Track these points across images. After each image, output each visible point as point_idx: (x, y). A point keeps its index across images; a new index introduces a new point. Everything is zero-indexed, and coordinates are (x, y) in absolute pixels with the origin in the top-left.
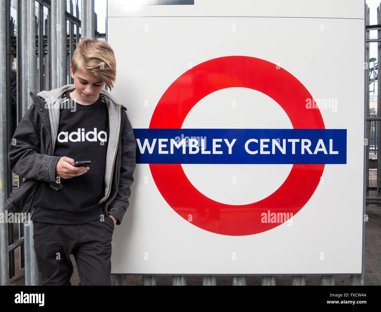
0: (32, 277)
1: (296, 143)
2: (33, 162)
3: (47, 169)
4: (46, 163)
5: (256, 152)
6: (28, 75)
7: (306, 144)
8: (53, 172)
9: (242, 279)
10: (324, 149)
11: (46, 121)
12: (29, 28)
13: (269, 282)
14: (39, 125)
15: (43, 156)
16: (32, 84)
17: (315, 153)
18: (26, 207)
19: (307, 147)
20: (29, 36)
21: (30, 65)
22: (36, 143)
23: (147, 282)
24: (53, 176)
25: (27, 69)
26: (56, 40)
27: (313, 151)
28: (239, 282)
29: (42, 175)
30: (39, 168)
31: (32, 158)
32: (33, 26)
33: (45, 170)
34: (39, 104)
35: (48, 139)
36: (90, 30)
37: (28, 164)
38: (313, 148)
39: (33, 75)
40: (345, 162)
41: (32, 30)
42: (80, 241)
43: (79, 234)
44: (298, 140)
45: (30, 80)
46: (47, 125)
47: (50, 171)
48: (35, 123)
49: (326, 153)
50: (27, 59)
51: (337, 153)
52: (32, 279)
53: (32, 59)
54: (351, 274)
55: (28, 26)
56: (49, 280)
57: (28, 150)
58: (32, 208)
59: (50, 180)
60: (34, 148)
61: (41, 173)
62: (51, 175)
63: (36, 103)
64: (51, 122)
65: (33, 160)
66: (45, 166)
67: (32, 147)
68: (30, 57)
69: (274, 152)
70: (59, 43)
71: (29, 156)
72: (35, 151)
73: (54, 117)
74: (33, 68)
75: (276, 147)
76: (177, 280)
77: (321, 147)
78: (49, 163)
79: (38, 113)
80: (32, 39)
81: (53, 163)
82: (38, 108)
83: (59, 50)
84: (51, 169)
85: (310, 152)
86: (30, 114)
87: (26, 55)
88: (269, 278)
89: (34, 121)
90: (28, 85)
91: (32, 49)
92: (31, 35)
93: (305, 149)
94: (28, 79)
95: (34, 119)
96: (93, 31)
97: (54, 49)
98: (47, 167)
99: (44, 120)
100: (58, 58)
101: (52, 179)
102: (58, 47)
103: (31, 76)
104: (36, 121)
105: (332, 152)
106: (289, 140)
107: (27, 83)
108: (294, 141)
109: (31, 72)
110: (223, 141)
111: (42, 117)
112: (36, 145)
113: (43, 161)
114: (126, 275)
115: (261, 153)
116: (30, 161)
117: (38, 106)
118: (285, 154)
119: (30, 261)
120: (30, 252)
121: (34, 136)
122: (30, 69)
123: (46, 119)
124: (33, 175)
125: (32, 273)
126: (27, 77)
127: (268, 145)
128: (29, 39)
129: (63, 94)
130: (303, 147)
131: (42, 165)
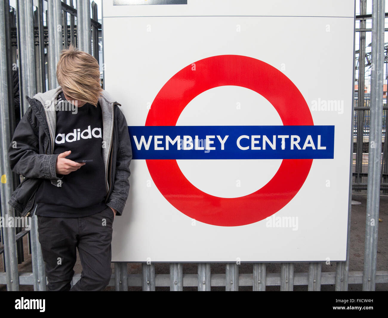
0: (38, 264)
1: (286, 139)
2: (33, 162)
3: (47, 167)
4: (46, 161)
5: (248, 148)
6: (28, 74)
7: (295, 140)
8: (54, 169)
9: (234, 266)
10: (312, 145)
11: (44, 123)
12: (27, 28)
13: (260, 268)
14: (37, 127)
15: (42, 156)
16: (32, 83)
17: (304, 148)
18: (30, 204)
19: (296, 143)
20: (27, 36)
21: (29, 64)
22: (35, 144)
23: (146, 269)
24: (54, 173)
25: (27, 68)
26: (53, 40)
27: (302, 147)
28: (232, 268)
29: (43, 173)
30: (39, 167)
31: (31, 158)
32: (31, 26)
33: (45, 168)
34: (35, 108)
35: (46, 140)
36: (87, 30)
37: (28, 164)
38: (301, 144)
39: (32, 74)
40: (332, 157)
41: (30, 30)
42: (82, 233)
43: (81, 227)
44: (287, 137)
45: (30, 79)
46: (45, 127)
47: (50, 168)
48: (33, 125)
49: (314, 148)
50: (26, 58)
51: (324, 148)
52: (38, 266)
53: (31, 59)
54: (336, 261)
55: (26, 26)
56: (54, 269)
57: (28, 151)
58: (35, 203)
59: (51, 177)
60: (33, 148)
61: (42, 171)
62: (52, 173)
63: (33, 107)
64: (49, 124)
65: (33, 159)
66: (45, 164)
67: (31, 148)
68: (29, 57)
69: (264, 148)
70: (57, 44)
71: (28, 157)
72: (34, 152)
73: (51, 119)
74: (32, 67)
75: (267, 143)
76: (173, 267)
77: (309, 143)
78: (49, 161)
79: (35, 116)
80: (30, 39)
81: (53, 161)
82: (35, 112)
83: (57, 49)
84: (52, 167)
85: (299, 148)
86: (28, 117)
87: (25, 55)
88: (260, 265)
89: (32, 123)
90: (29, 84)
91: (31, 49)
92: (29, 35)
93: (294, 145)
94: (29, 78)
95: (31, 121)
96: (89, 31)
97: (52, 48)
98: (48, 165)
99: (42, 123)
100: (56, 58)
101: (53, 176)
102: (56, 46)
103: (31, 76)
104: (34, 123)
105: (320, 148)
106: (279, 137)
107: (28, 82)
108: (283, 137)
109: (31, 72)
110: (216, 138)
111: (40, 119)
112: (35, 146)
113: (43, 160)
114: (126, 263)
115: (252, 149)
116: (30, 161)
117: (35, 109)
118: (275, 149)
119: (36, 250)
120: (36, 242)
121: (33, 137)
122: (29, 68)
123: (43, 121)
124: (34, 174)
125: (38, 261)
126: (27, 76)
127: (259, 141)
128: (28, 39)
129: (58, 95)
130: (293, 143)
131: (42, 163)
